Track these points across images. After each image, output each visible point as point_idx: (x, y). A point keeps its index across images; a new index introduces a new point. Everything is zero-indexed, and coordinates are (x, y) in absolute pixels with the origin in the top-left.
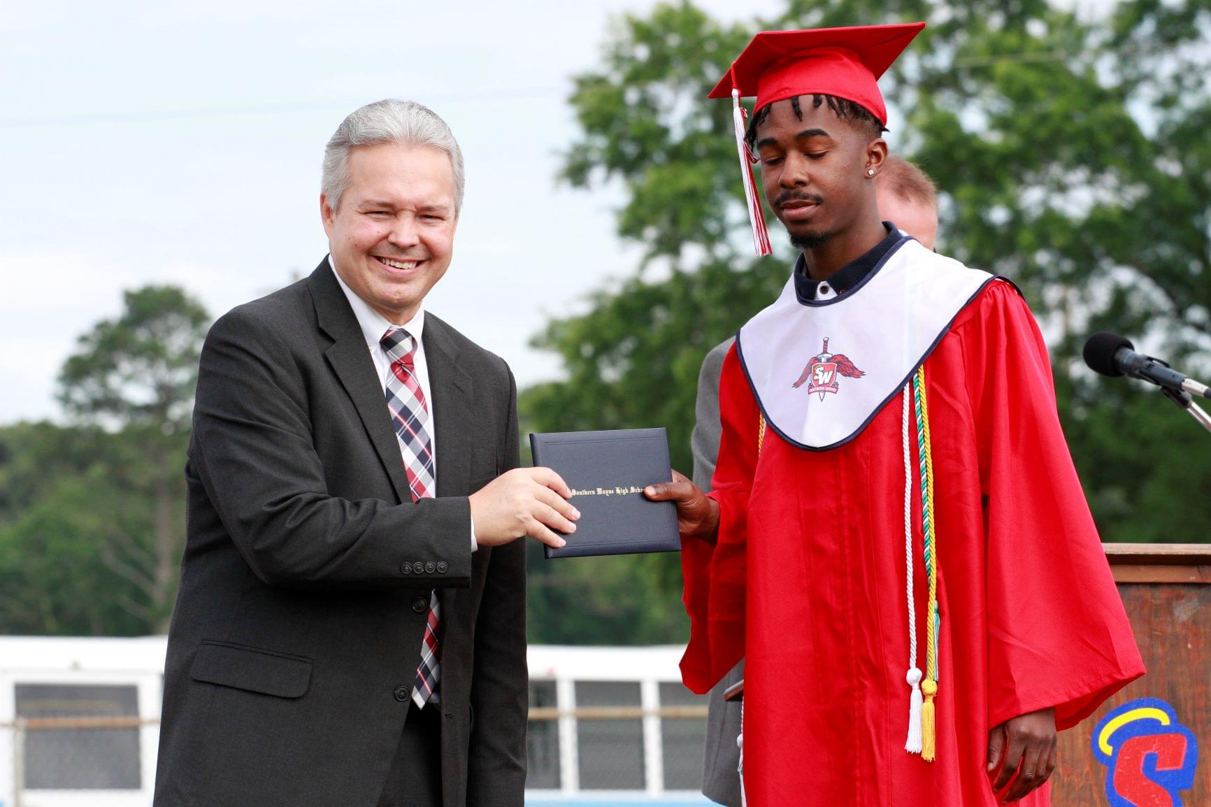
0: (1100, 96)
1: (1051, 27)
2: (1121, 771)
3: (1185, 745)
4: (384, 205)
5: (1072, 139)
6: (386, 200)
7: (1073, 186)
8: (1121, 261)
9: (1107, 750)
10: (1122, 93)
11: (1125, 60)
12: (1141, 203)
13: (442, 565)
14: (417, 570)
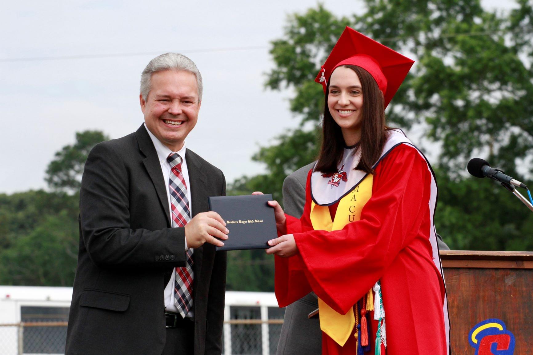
0: (505, 50)
1: (484, 20)
4: (166, 96)
5: (492, 69)
6: (167, 94)
7: (493, 90)
8: (514, 124)
10: (515, 50)
11: (516, 36)
12: (522, 98)
13: (172, 256)
14: (162, 259)
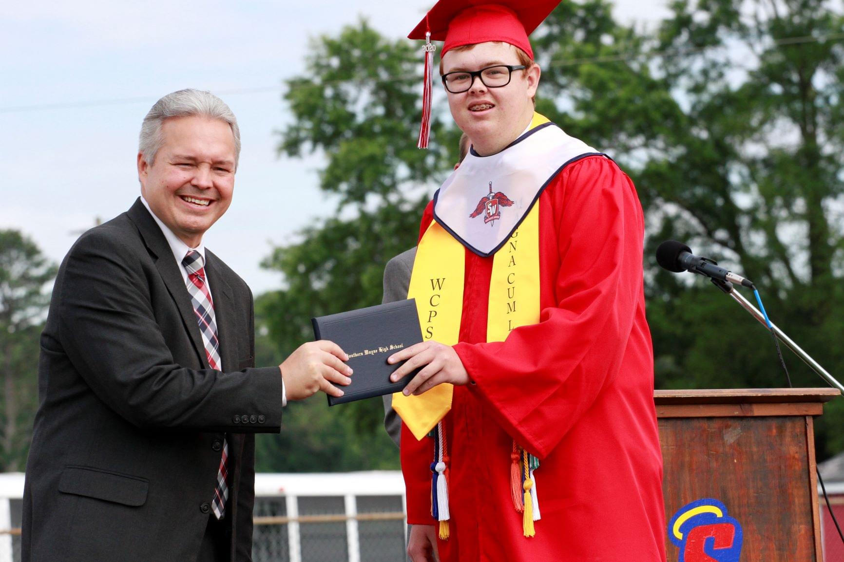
0: (652, 86)
1: (617, 39)
2: (689, 550)
3: (734, 531)
4: (190, 158)
5: (633, 116)
6: (192, 155)
7: (634, 148)
8: (668, 200)
9: (679, 535)
10: (667, 84)
11: (669, 60)
12: (681, 159)
13: (261, 417)
14: (244, 421)
